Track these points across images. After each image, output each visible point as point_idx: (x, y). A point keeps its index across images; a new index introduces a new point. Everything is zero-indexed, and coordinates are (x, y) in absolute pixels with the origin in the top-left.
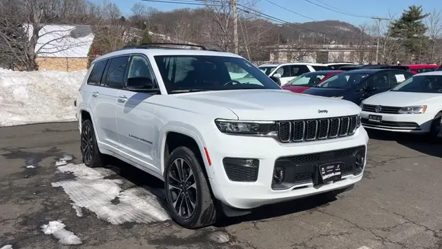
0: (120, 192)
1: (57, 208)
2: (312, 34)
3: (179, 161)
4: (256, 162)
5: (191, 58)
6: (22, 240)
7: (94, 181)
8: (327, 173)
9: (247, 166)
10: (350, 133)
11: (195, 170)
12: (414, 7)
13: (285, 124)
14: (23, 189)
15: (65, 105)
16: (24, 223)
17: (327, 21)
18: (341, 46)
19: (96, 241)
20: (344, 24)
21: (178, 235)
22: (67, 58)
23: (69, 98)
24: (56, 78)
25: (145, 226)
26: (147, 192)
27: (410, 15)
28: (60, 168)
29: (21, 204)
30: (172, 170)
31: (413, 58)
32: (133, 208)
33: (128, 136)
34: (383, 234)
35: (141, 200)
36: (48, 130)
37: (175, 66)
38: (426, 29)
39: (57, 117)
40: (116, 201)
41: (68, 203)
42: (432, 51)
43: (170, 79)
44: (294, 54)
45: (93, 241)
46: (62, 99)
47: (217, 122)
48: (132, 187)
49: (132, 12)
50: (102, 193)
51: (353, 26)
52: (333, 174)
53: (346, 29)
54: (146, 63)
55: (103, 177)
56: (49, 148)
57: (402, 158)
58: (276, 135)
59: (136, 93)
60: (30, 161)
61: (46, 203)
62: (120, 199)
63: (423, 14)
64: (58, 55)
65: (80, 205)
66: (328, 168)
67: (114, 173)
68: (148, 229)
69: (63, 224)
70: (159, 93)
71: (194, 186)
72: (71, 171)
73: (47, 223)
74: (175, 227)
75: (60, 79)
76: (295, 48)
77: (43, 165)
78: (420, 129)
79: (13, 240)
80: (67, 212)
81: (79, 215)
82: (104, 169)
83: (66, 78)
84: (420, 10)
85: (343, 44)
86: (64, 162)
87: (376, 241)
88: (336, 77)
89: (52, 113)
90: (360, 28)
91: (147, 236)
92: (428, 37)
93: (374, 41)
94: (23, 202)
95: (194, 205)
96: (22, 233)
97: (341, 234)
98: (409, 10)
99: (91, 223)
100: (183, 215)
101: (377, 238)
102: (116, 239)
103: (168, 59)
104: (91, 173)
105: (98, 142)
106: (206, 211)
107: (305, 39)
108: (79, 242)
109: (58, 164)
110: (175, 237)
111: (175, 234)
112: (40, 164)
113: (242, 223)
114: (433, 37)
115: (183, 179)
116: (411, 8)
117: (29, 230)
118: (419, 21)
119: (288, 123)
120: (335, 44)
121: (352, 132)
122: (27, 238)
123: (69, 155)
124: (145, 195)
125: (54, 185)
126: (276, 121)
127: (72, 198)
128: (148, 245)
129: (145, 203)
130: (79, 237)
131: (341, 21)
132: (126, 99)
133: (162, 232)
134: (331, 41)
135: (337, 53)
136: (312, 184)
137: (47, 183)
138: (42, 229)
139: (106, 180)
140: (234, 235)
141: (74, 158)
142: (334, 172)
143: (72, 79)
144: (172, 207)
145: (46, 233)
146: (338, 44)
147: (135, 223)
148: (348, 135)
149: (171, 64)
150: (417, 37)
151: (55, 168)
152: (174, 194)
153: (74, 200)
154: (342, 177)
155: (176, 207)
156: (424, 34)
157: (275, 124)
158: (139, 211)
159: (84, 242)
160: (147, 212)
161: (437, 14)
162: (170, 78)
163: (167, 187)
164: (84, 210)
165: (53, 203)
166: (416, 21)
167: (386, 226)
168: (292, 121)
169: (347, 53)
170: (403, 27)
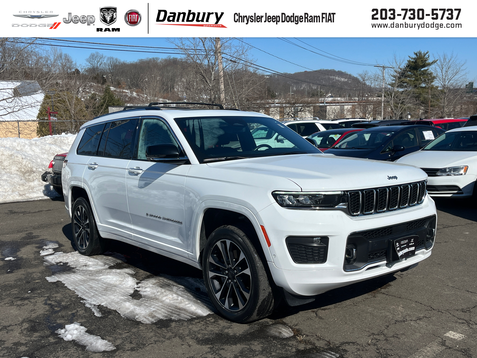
0: (137, 283)
1: (66, 308)
2: (304, 86)
3: (224, 243)
4: (325, 240)
5: (217, 120)
6: (37, 350)
7: (99, 272)
8: (402, 249)
9: (315, 245)
10: (420, 201)
11: (247, 253)
12: (420, 53)
13: (354, 194)
14: (11, 287)
15: (29, 180)
16: (33, 329)
17: (321, 70)
18: (339, 99)
19: (133, 346)
20: (341, 74)
21: (230, 332)
22: (18, 121)
23: (32, 172)
24: (14, 147)
25: (186, 324)
26: (171, 282)
27: (416, 62)
28: (47, 258)
29: (18, 305)
30: (213, 253)
31: (421, 111)
32: (162, 302)
33: (145, 216)
34: (466, 316)
35: (168, 292)
36: (12, 212)
37: (201, 129)
38: (434, 78)
39: (20, 195)
40: (136, 295)
41: (78, 301)
42: (443, 102)
43: (199, 146)
44: (288, 110)
45: (128, 346)
46: (24, 173)
47: (275, 195)
48: (148, 277)
49: (88, 63)
50: (115, 286)
51: (350, 75)
52: (406, 250)
53: (343, 79)
54: (165, 128)
55: (107, 266)
56: (23, 235)
57: (449, 227)
58: (345, 207)
59: (154, 163)
60: (6, 251)
61: (49, 302)
62: (141, 293)
63: (430, 61)
64: (7, 118)
65: (94, 303)
66: (402, 242)
67: (119, 261)
68: (190, 327)
69: (82, 327)
70: (188, 162)
71: (247, 271)
72: (65, 261)
73: (62, 327)
74: (223, 323)
75: (19, 148)
76: (288, 103)
77: (25, 256)
78: (462, 193)
79: (27, 351)
80: (81, 312)
81: (97, 314)
82: (105, 257)
83: (27, 146)
84: (427, 56)
85: (340, 97)
86: (51, 251)
87: (461, 325)
88: (355, 136)
89: (13, 191)
90: (359, 78)
91: (193, 335)
92: (437, 87)
93: (378, 92)
94: (19, 303)
95: (247, 296)
96: (36, 341)
97: (420, 319)
98: (414, 56)
99: (117, 323)
100: (230, 307)
101: (460, 321)
102: (156, 342)
103: (191, 122)
104: (91, 263)
105: (98, 224)
106: (264, 300)
107: (297, 92)
108: (112, 348)
109: (43, 253)
110: (228, 334)
111: (226, 331)
112: (20, 254)
113: (301, 312)
114: (444, 86)
115: (229, 264)
116: (416, 54)
117: (43, 337)
118: (426, 68)
119: (358, 193)
120: (331, 97)
121: (421, 199)
122: (43, 347)
123: (52, 242)
124: (169, 285)
125: (50, 279)
126: (344, 191)
127: (80, 295)
128: (198, 346)
129: (175, 295)
130: (109, 341)
131: (337, 70)
132: (140, 171)
133: (208, 329)
134: (327, 93)
135: (335, 107)
136: (385, 262)
137: (39, 278)
138: (57, 334)
139: (114, 270)
140: (297, 327)
141: (60, 245)
142: (408, 247)
143: (34, 148)
144: (214, 298)
145: (65, 339)
146: (335, 97)
147: (171, 320)
148: (418, 204)
149: (197, 127)
150: (425, 88)
151: (42, 260)
152: (216, 283)
153: (84, 297)
154: (416, 253)
155: (221, 298)
156: (433, 83)
157: (344, 194)
158: (170, 305)
159: (118, 348)
160: (181, 306)
161: (447, 60)
162: (198, 144)
163: (207, 275)
164: (100, 308)
165: (59, 302)
166: (422, 69)
167: (464, 306)
168: (362, 190)
169: (347, 107)
170: (409, 76)
